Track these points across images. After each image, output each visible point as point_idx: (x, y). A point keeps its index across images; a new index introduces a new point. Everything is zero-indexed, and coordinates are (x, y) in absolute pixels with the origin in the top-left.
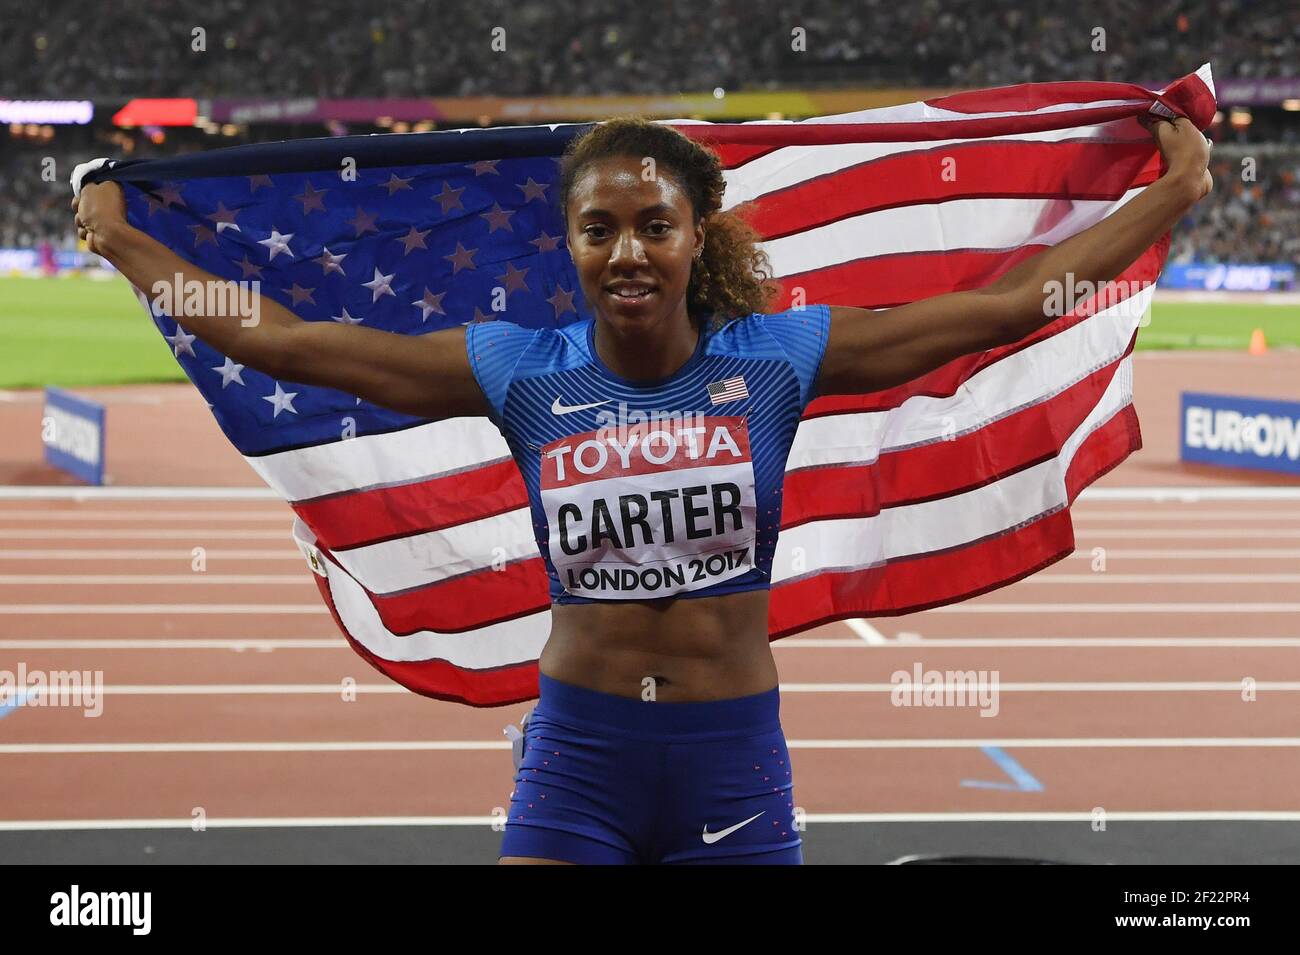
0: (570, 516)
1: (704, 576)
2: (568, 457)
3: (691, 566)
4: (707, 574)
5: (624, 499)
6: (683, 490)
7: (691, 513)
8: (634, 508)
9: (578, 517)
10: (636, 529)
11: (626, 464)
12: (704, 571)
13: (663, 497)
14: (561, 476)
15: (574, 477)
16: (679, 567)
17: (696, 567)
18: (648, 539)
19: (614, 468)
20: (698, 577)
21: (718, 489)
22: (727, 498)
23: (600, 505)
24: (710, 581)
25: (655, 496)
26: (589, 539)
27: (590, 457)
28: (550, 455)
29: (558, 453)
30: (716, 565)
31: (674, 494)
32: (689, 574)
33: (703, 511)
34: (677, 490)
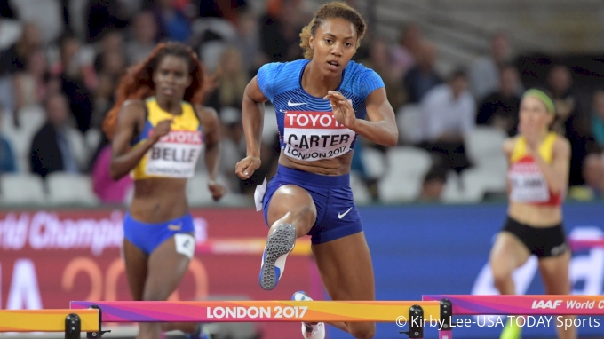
0: (293, 138)
2: (295, 118)
5: (312, 137)
7: (333, 141)
8: (315, 139)
9: (296, 139)
10: (314, 144)
11: (314, 124)
13: (325, 137)
14: (291, 123)
15: (296, 125)
18: (317, 145)
19: (310, 126)
21: (343, 136)
22: (345, 138)
23: (304, 137)
25: (322, 136)
26: (299, 145)
27: (303, 120)
28: (288, 115)
29: (291, 116)
31: (329, 136)
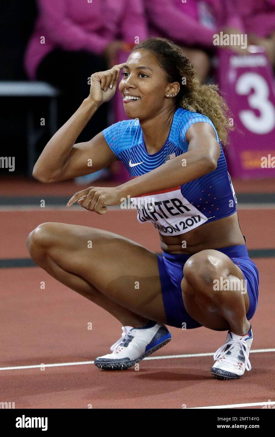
1: (187, 227)
3: (180, 224)
4: (188, 226)
6: (163, 202)
12: (186, 226)
16: (176, 225)
17: (182, 224)
20: (184, 228)
24: (189, 229)
30: (190, 222)
32: (181, 227)
33: (172, 208)
34: (161, 202)
